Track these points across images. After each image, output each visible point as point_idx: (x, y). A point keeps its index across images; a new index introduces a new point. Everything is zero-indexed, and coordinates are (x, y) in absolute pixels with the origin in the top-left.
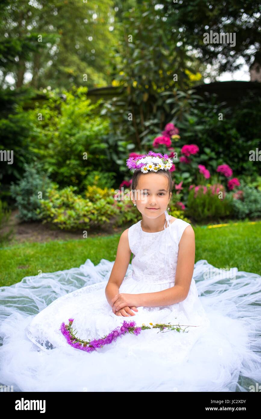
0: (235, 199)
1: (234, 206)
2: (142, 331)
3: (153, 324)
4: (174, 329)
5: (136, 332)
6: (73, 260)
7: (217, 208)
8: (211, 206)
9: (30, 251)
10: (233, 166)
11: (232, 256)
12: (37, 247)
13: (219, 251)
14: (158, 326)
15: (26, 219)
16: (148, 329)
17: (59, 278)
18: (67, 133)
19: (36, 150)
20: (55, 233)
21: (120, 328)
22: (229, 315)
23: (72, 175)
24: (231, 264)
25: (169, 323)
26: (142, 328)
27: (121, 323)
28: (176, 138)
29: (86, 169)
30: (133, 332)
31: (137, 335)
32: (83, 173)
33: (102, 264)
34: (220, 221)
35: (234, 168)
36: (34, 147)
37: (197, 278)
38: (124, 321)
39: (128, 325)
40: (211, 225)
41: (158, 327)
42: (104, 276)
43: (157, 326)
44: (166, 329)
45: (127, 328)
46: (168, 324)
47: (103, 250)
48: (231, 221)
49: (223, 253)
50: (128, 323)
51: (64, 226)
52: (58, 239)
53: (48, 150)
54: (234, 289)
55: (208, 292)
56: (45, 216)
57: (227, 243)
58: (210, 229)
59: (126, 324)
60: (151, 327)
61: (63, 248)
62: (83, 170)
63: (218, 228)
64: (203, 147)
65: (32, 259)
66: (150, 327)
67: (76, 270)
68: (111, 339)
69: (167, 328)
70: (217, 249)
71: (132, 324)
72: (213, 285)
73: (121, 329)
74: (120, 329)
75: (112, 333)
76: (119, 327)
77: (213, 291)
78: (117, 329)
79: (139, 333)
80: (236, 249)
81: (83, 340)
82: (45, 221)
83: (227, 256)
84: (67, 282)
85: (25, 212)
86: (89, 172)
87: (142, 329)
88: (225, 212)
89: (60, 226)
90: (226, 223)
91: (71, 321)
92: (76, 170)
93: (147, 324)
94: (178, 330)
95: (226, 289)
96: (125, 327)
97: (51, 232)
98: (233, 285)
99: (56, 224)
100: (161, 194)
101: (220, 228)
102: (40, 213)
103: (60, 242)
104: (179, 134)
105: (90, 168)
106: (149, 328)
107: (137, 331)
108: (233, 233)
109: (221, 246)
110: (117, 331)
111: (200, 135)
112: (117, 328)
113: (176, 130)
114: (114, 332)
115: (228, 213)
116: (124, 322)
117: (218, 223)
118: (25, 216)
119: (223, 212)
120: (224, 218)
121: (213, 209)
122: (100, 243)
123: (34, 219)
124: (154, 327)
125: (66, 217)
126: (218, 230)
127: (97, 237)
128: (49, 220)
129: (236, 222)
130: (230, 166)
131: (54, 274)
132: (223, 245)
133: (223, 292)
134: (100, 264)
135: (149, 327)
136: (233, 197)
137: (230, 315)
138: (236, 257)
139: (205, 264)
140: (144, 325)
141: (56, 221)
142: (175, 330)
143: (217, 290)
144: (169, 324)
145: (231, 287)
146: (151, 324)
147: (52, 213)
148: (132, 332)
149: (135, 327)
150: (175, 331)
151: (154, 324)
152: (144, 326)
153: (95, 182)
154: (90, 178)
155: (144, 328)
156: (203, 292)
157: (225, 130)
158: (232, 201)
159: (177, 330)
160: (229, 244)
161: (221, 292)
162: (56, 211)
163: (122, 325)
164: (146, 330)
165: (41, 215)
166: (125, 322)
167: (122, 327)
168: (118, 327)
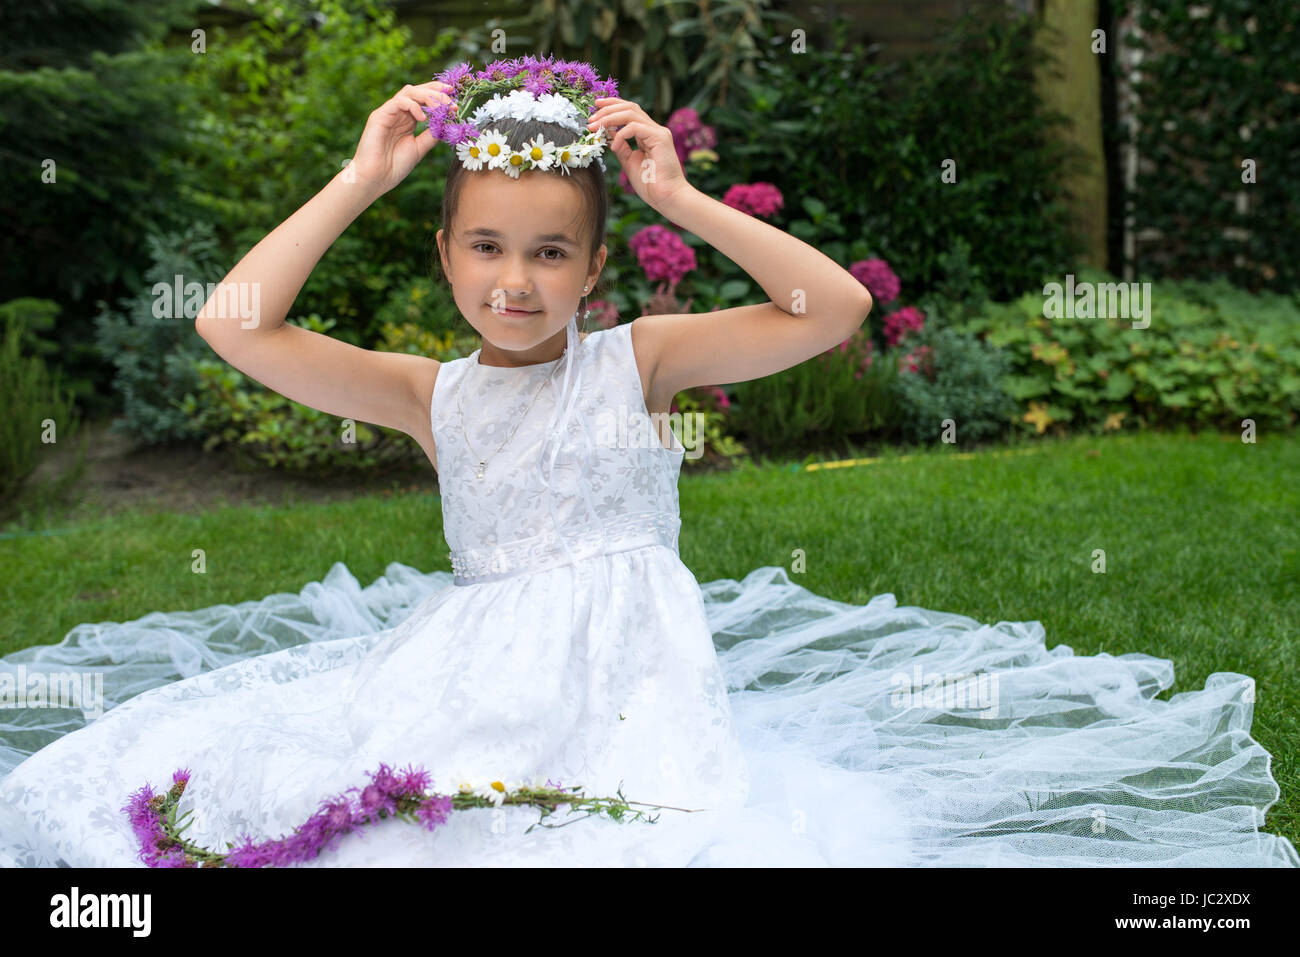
0: (905, 372)
1: (902, 396)
2: (455, 815)
3: (506, 789)
4: (597, 810)
5: (429, 815)
6: (292, 570)
7: (839, 402)
8: (823, 393)
9: (138, 541)
10: (904, 265)
11: (879, 558)
12: (169, 528)
13: (837, 543)
14: (528, 799)
15: (150, 436)
16: (482, 806)
17: (211, 631)
18: (321, 140)
19: (205, 199)
20: (247, 479)
21: (361, 793)
22: (844, 761)
23: (335, 289)
24: (874, 585)
25: (575, 790)
26: (459, 799)
27: (367, 773)
28: (706, 160)
29: (388, 269)
30: (416, 814)
31: (431, 828)
32: (377, 284)
33: (390, 583)
34: (852, 450)
35: (908, 276)
36: (196, 187)
37: (741, 628)
38: (383, 767)
39: (395, 782)
40: (816, 461)
41: (528, 802)
42: (384, 620)
43: (525, 798)
44: (563, 810)
45: (389, 794)
46: (570, 792)
47: (413, 537)
48: (887, 449)
49: (850, 550)
50: (396, 774)
51: (282, 455)
52: (255, 504)
53: (253, 204)
54: (875, 667)
55: (775, 678)
56: (215, 423)
57: (867, 516)
58: (814, 474)
59: (386, 778)
60: (498, 797)
61: (264, 530)
62: (377, 274)
63: (840, 469)
64: (801, 198)
65: (135, 568)
66: (491, 800)
67: (287, 602)
68: (313, 838)
69: (568, 807)
70: (831, 535)
71: (416, 782)
72: (800, 653)
73: (364, 796)
74: (356, 797)
75: (324, 813)
76: (355, 789)
77: (792, 677)
78: (346, 799)
79: (443, 820)
80: (896, 536)
81: (205, 849)
82: (214, 440)
83: (863, 559)
84: (240, 644)
85: (148, 411)
86: (395, 282)
87: (456, 807)
88: (871, 420)
89: (267, 456)
90: (872, 454)
91: (181, 780)
92: (351, 273)
93: (480, 786)
94: (616, 812)
95: (841, 670)
96: (380, 791)
97: (234, 479)
98: (872, 654)
99: (251, 450)
100: (552, 253)
101: (851, 469)
102: (197, 412)
103: (260, 513)
104: (715, 149)
105: (402, 268)
106: (491, 805)
107: (434, 812)
108: (891, 487)
109: (844, 528)
110: (344, 807)
111: (791, 155)
112: (349, 796)
113: (707, 133)
114: (332, 808)
115: (879, 421)
116: (382, 770)
117: (844, 455)
118: (149, 423)
119: (859, 416)
120: (865, 440)
121: (827, 406)
122: (406, 514)
123: (180, 435)
124: (508, 802)
125: (290, 425)
126: (840, 476)
127: (400, 496)
128: (230, 434)
129: (906, 452)
130: (891, 264)
131: (201, 618)
132: (852, 524)
133: (833, 678)
134: (382, 581)
135: (487, 799)
136: (897, 367)
137: (848, 761)
138: (896, 561)
139: (776, 581)
140: (465, 789)
141: (251, 437)
142: (604, 813)
143: (809, 671)
144: (577, 792)
145: (866, 662)
146: (499, 787)
147: (239, 410)
148: (411, 814)
149: (428, 793)
150: (603, 818)
151: (512, 787)
152: (468, 794)
153: (412, 311)
154: (397, 298)
155: (463, 800)
156: (755, 678)
157: (877, 138)
158: (893, 379)
159: (610, 812)
160: (874, 518)
161: (821, 678)
162: (255, 403)
163: (368, 781)
164: (474, 811)
165: (202, 419)
166: (386, 771)
167: (366, 789)
168: (350, 790)
